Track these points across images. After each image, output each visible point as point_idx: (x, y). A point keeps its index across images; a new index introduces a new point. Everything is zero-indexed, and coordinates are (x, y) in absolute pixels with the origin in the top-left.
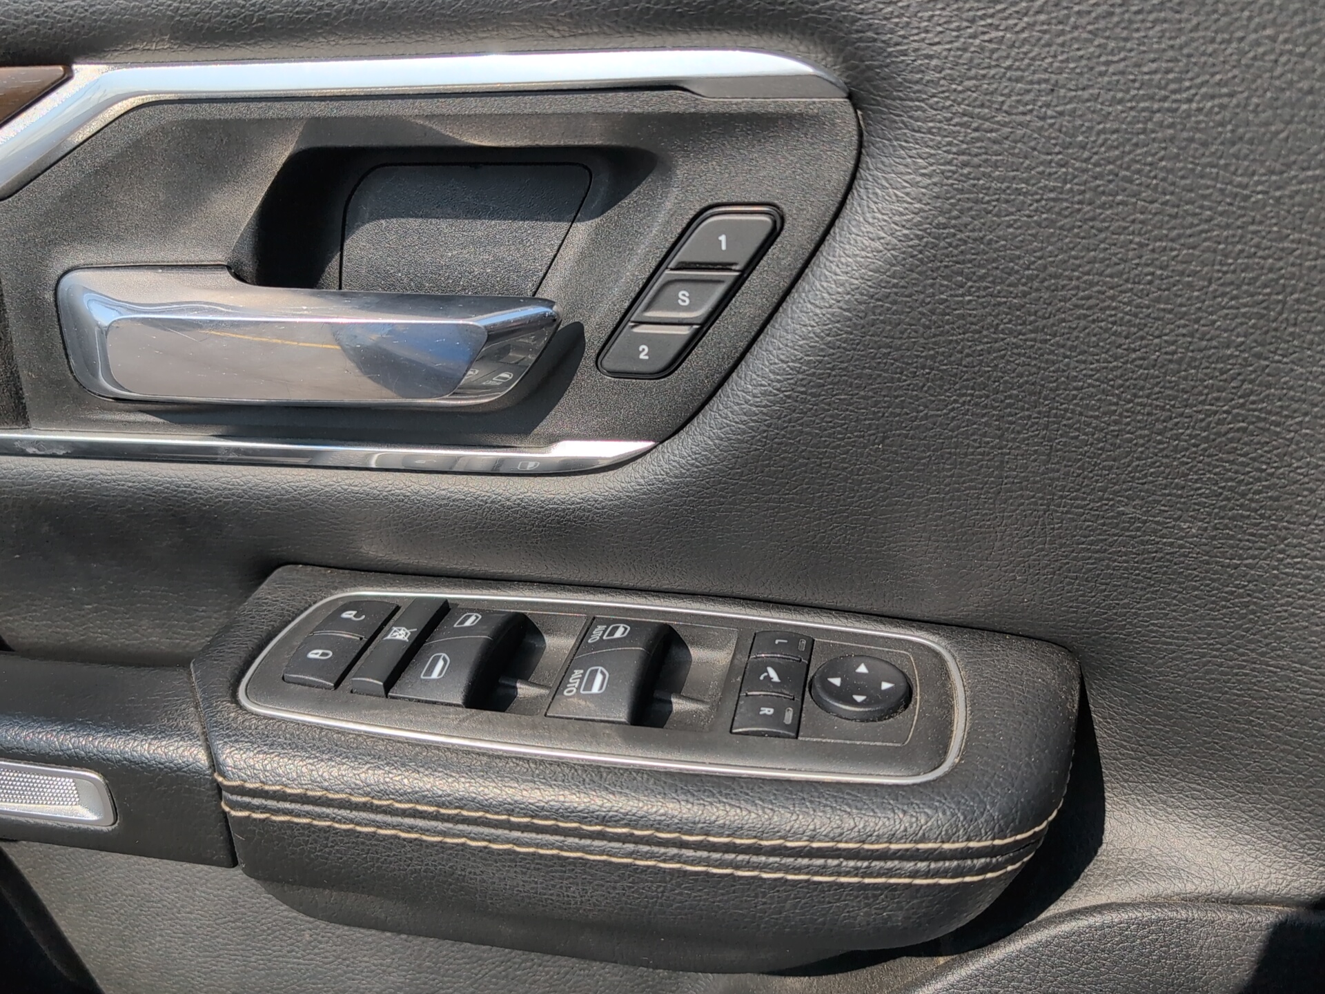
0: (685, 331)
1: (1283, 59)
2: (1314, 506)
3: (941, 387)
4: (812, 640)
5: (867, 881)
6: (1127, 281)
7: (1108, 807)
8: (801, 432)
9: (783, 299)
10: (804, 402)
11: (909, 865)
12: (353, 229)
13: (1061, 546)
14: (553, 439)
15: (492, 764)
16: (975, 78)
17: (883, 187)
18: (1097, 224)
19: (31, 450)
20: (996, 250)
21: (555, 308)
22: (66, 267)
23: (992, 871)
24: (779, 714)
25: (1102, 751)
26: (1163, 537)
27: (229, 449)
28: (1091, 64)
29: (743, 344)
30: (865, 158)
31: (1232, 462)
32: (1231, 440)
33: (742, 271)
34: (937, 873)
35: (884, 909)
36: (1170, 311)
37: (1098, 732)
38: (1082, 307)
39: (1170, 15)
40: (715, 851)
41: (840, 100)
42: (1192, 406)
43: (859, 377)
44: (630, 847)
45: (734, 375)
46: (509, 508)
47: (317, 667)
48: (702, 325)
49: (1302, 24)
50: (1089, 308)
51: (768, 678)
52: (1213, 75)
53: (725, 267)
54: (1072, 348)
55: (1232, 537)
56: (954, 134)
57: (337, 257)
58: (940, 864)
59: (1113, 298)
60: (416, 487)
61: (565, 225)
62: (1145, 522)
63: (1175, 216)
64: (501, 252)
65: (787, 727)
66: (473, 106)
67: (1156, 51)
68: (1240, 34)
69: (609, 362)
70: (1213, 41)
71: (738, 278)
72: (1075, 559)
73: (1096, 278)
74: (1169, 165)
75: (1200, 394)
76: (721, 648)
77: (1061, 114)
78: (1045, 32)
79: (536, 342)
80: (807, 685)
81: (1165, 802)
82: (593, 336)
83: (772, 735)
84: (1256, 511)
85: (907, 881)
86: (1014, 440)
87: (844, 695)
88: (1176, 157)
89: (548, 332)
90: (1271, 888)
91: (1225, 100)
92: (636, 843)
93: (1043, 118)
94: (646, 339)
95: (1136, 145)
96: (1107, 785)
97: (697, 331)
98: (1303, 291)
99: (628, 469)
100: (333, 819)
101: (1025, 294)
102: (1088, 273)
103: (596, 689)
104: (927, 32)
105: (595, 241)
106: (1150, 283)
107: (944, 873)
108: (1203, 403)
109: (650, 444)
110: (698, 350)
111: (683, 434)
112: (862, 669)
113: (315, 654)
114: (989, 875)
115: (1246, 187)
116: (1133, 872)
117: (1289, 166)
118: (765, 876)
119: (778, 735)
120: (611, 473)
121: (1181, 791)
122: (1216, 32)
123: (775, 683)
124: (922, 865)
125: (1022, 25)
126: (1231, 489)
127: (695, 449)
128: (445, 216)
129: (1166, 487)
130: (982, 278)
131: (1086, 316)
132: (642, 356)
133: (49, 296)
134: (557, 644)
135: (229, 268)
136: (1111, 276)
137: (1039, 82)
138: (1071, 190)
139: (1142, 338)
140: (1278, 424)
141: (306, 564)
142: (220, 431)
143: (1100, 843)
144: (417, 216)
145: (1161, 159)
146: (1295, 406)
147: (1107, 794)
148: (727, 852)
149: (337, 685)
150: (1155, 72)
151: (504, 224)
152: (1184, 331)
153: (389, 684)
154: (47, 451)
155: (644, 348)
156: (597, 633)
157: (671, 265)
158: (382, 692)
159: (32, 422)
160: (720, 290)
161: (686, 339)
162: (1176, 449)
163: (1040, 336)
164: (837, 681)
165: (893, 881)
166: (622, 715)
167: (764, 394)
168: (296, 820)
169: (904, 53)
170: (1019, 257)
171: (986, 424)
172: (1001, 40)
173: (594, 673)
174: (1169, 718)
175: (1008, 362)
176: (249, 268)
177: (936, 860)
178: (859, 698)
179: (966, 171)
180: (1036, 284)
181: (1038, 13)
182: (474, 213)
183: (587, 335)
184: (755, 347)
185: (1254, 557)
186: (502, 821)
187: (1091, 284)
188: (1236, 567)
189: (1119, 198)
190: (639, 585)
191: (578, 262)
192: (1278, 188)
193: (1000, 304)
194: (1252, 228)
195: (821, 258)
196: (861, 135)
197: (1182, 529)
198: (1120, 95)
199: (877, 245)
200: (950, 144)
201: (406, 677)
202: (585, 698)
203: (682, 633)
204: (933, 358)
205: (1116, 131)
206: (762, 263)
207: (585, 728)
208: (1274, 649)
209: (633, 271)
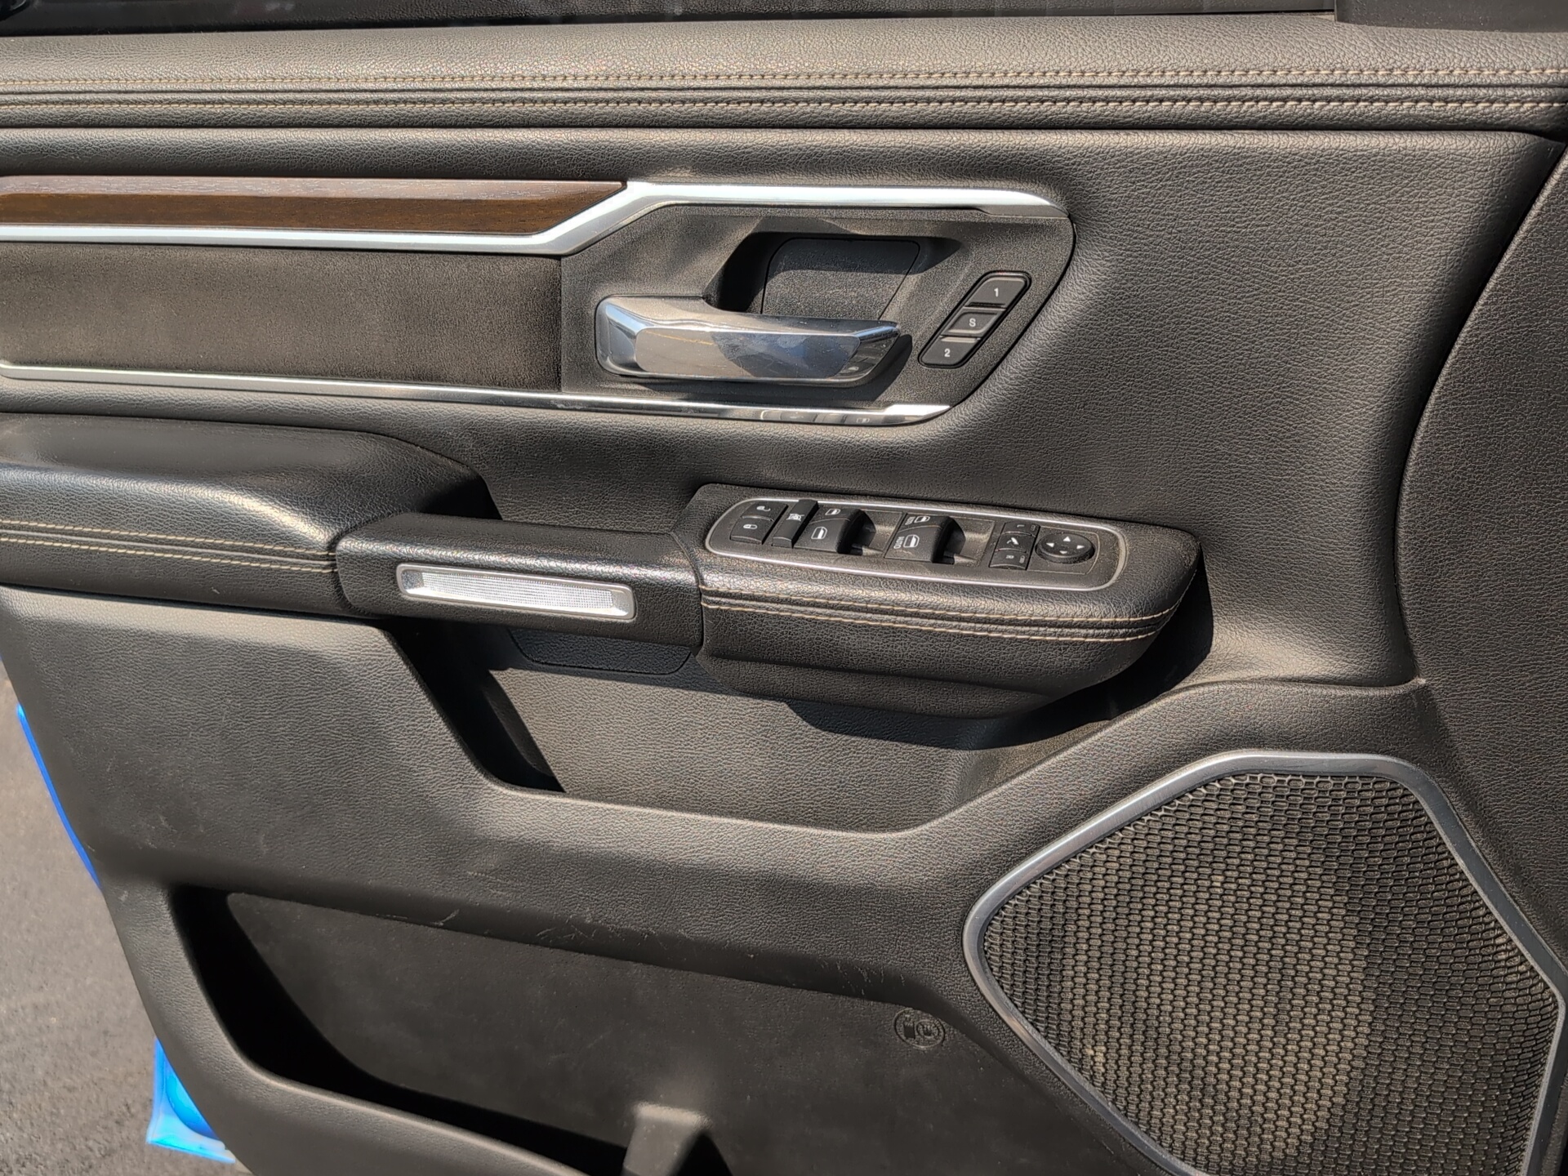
0: (972, 341)
1: (1293, 208)
2: (1318, 446)
3: (1116, 376)
4: (1038, 526)
5: (1061, 639)
6: (1216, 320)
7: (1215, 631)
8: (1037, 400)
9: (1029, 324)
10: (1039, 383)
11: (1083, 631)
12: (773, 276)
13: (1185, 469)
14: (888, 404)
15: (856, 580)
16: (1135, 211)
17: (1086, 266)
18: (1200, 290)
19: (559, 406)
20: (1146, 302)
21: (898, 327)
22: (606, 295)
23: (1129, 636)
24: (1017, 559)
25: (1212, 597)
26: (1240, 463)
27: (689, 408)
28: (1195, 207)
29: (1006, 349)
30: (1077, 250)
31: (1275, 420)
32: (1273, 408)
33: (1007, 309)
34: (1098, 636)
35: (1070, 657)
36: (1239, 337)
37: (1210, 586)
38: (1192, 333)
39: (1235, 184)
40: (979, 623)
41: (1064, 218)
42: (1252, 389)
43: (1071, 369)
44: (932, 621)
45: (1000, 367)
46: (859, 446)
47: (750, 533)
48: (982, 338)
49: (1302, 191)
50: (1197, 334)
51: (1012, 543)
52: (1257, 215)
53: (997, 306)
54: (1188, 356)
55: (1276, 463)
56: (1124, 241)
57: (762, 292)
58: (1100, 631)
59: (1208, 329)
60: (802, 433)
61: (902, 276)
62: (1230, 455)
63: (1240, 287)
64: (862, 291)
65: (1021, 564)
66: (860, 213)
67: (1228, 202)
68: (1270, 195)
69: (925, 359)
70: (1257, 198)
71: (1004, 313)
72: (1193, 476)
73: (1200, 318)
74: (1237, 260)
75: (1257, 382)
76: (984, 533)
77: (1180, 231)
78: (1171, 190)
79: (885, 347)
80: (1034, 547)
81: (1247, 627)
82: (917, 343)
83: (1011, 568)
84: (1288, 448)
85: (1082, 639)
86: (1157, 407)
87: (1055, 551)
88: (1239, 256)
89: (893, 340)
90: (1302, 672)
91: (1264, 228)
92: (936, 619)
93: (1171, 233)
94: (949, 345)
95: (1219, 249)
96: (1215, 619)
97: (979, 342)
98: (1307, 328)
99: (933, 422)
100: (767, 609)
101: (1162, 326)
102: (1195, 315)
103: (912, 545)
104: (1110, 187)
105: (920, 287)
106: (1228, 321)
107: (1103, 636)
108: (1258, 387)
109: (946, 407)
110: (980, 351)
111: (967, 401)
112: (1067, 539)
113: (747, 526)
114: (1128, 639)
115: (1276, 272)
116: (1228, 666)
117: (1297, 262)
118: (1005, 636)
119: (1015, 568)
120: (922, 425)
121: (1256, 619)
122: (1258, 193)
123: (1016, 546)
124: (1091, 631)
125: (1159, 186)
126: (1275, 436)
127: (975, 410)
128: (829, 269)
129: (1240, 434)
130: (1138, 316)
131: (1194, 339)
132: (946, 355)
133: (591, 312)
134: (883, 530)
135: (703, 298)
136: (1207, 317)
137: (1168, 215)
138: (1185, 271)
139: (1225, 351)
140: (1298, 400)
141: (721, 483)
142: (685, 395)
143: (1209, 652)
144: (813, 269)
145: (1233, 256)
146: (1306, 390)
147: (1215, 624)
148: (985, 623)
149: (763, 543)
150: (1228, 212)
151: (866, 275)
152: (1247, 348)
153: (794, 541)
154: (570, 406)
155: (948, 351)
156: (910, 521)
157: (967, 303)
158: (790, 544)
159: (563, 389)
160: (994, 318)
161: (971, 347)
162: (1245, 413)
163: (1170, 349)
164: (1052, 545)
165: (1075, 639)
166: (928, 557)
167: (1017, 378)
168: (746, 610)
169: (1097, 197)
170: (1158, 306)
171: (1142, 398)
172: (1148, 193)
173: (911, 538)
174: (1248, 574)
175: (1153, 363)
176: (714, 298)
177: (1098, 628)
178: (1063, 552)
179: (1130, 259)
180: (1167, 320)
181: (1167, 180)
182: (849, 268)
183: (914, 342)
184: (1013, 351)
185: (1288, 474)
186: (862, 607)
187: (1197, 321)
188: (1280, 480)
189: (1210, 276)
190: (934, 497)
191: (909, 299)
192: (1292, 274)
193: (1148, 331)
194: (1279, 294)
195: (1052, 302)
196: (1075, 237)
197: (1250, 459)
198: (1210, 223)
199: (1082, 297)
200: (1121, 245)
201: (802, 539)
202: (906, 550)
203: (960, 523)
204: (1112, 360)
205: (1208, 242)
206: (1019, 304)
207: (908, 565)
208: (1301, 528)
209: (943, 305)
